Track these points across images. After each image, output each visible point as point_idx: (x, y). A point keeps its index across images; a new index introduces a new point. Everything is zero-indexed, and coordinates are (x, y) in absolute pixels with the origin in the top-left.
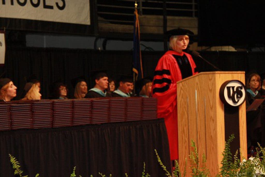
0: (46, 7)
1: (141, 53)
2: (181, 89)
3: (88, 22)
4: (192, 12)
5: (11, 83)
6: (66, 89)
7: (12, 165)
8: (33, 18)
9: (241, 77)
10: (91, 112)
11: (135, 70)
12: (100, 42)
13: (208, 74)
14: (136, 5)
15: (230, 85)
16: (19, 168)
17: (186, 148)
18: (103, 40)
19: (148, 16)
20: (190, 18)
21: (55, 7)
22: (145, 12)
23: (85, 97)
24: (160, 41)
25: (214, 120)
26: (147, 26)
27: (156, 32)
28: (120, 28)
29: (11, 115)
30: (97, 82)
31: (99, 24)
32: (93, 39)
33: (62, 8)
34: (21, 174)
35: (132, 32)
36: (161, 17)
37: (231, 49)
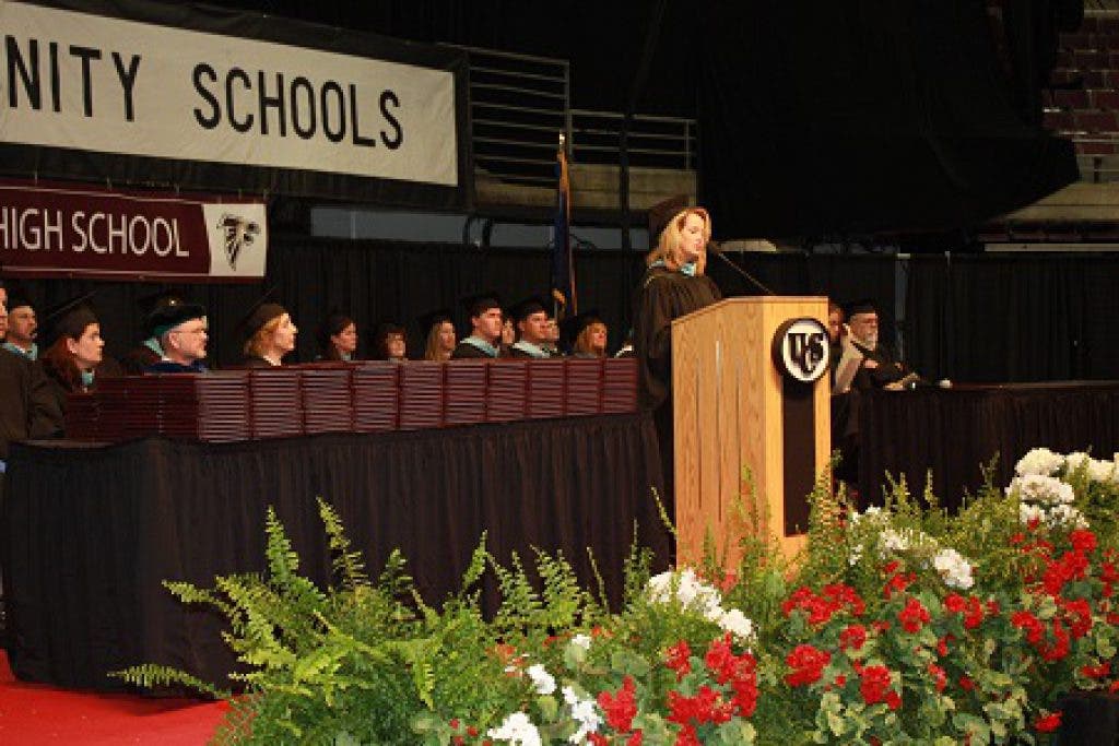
0: (358, 141)
1: (573, 252)
2: (683, 339)
3: (451, 179)
4: (683, 158)
5: (286, 317)
6: (404, 340)
7: (322, 524)
8: (330, 169)
9: (819, 312)
10: (486, 393)
11: (558, 295)
12: (477, 227)
13: (747, 302)
14: (562, 138)
15: (795, 330)
16: (342, 533)
17: (692, 481)
18: (483, 222)
19: (586, 167)
20: (680, 173)
21: (379, 142)
22: (578, 157)
23: (452, 358)
24: (615, 226)
25: (759, 415)
26: (583, 190)
27: (603, 205)
28: (523, 193)
29: (303, 399)
30: (475, 321)
31: (476, 184)
32: (462, 219)
33: (393, 145)
34: (347, 548)
35: (552, 203)
36: (616, 169)
37: (768, 247)
